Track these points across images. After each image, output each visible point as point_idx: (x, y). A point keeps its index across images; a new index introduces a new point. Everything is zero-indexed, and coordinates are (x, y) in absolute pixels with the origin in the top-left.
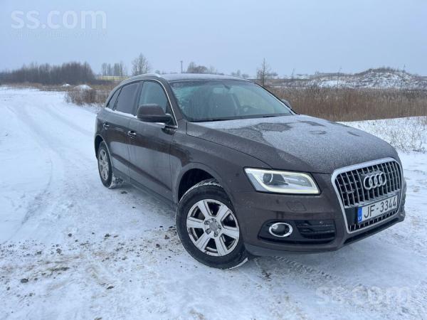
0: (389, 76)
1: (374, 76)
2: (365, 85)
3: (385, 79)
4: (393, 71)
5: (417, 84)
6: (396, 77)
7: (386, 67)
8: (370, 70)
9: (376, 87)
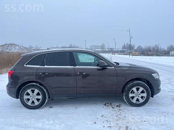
0: (15, 47)
1: (8, 47)
2: (5, 50)
3: (13, 48)
4: (16, 45)
5: (26, 50)
6: (18, 47)
7: (13, 43)
8: (6, 44)
9: (10, 51)
